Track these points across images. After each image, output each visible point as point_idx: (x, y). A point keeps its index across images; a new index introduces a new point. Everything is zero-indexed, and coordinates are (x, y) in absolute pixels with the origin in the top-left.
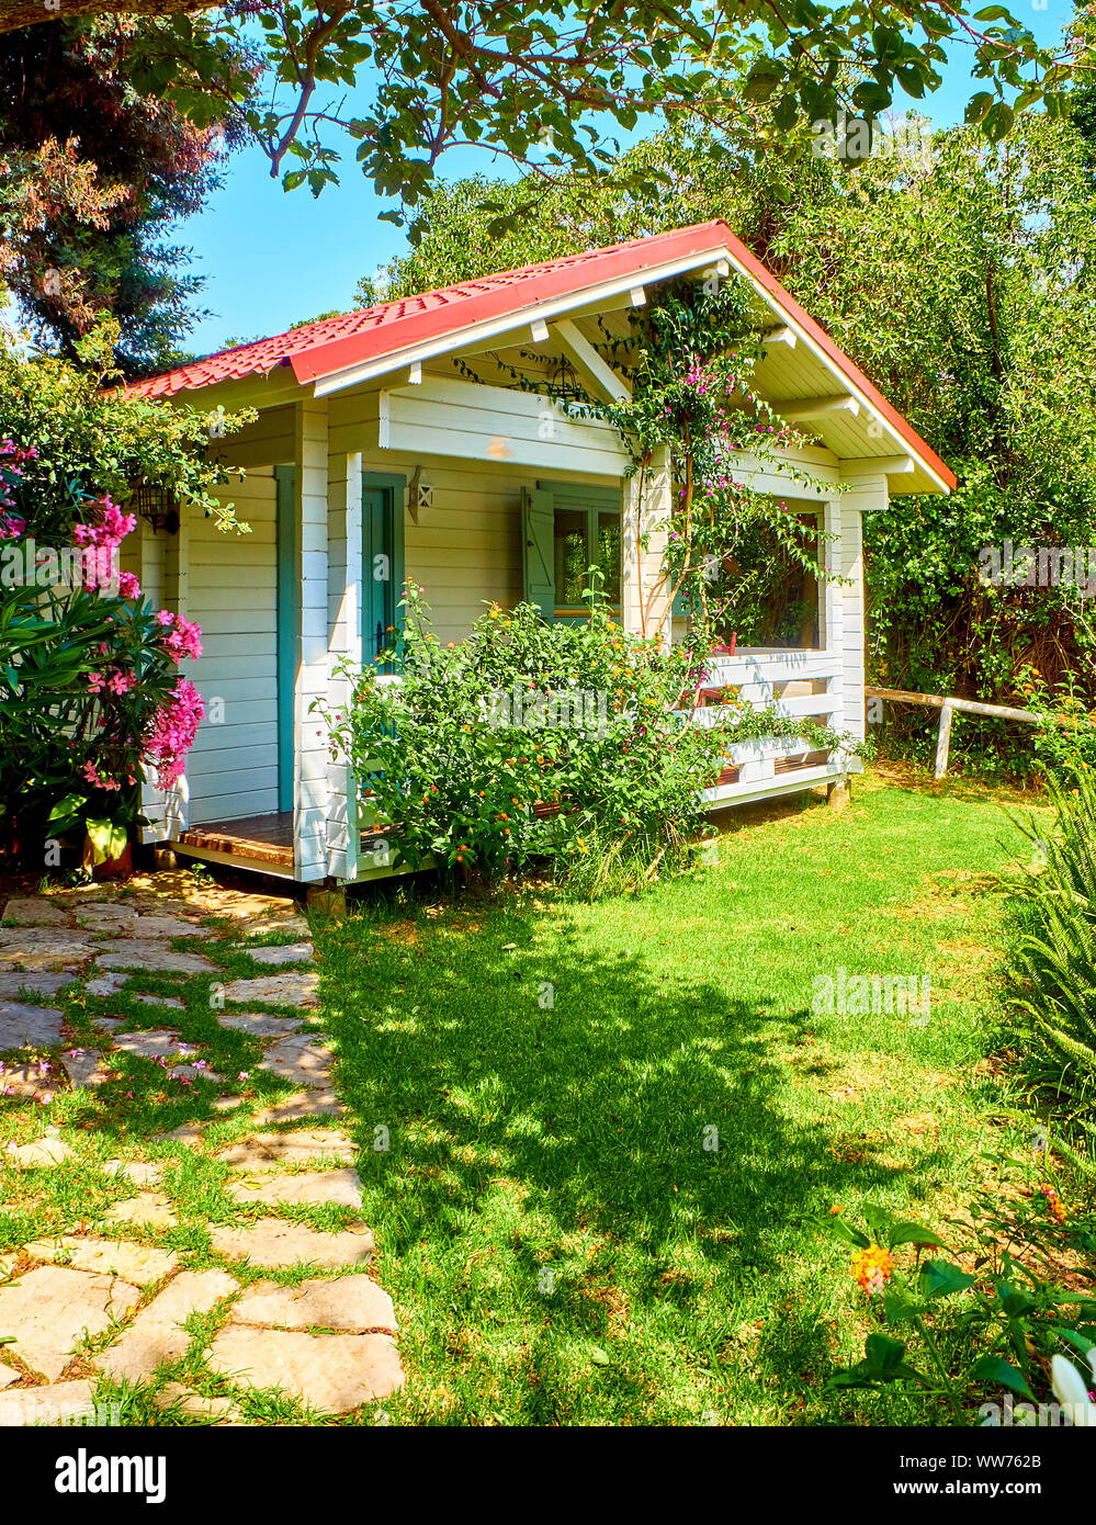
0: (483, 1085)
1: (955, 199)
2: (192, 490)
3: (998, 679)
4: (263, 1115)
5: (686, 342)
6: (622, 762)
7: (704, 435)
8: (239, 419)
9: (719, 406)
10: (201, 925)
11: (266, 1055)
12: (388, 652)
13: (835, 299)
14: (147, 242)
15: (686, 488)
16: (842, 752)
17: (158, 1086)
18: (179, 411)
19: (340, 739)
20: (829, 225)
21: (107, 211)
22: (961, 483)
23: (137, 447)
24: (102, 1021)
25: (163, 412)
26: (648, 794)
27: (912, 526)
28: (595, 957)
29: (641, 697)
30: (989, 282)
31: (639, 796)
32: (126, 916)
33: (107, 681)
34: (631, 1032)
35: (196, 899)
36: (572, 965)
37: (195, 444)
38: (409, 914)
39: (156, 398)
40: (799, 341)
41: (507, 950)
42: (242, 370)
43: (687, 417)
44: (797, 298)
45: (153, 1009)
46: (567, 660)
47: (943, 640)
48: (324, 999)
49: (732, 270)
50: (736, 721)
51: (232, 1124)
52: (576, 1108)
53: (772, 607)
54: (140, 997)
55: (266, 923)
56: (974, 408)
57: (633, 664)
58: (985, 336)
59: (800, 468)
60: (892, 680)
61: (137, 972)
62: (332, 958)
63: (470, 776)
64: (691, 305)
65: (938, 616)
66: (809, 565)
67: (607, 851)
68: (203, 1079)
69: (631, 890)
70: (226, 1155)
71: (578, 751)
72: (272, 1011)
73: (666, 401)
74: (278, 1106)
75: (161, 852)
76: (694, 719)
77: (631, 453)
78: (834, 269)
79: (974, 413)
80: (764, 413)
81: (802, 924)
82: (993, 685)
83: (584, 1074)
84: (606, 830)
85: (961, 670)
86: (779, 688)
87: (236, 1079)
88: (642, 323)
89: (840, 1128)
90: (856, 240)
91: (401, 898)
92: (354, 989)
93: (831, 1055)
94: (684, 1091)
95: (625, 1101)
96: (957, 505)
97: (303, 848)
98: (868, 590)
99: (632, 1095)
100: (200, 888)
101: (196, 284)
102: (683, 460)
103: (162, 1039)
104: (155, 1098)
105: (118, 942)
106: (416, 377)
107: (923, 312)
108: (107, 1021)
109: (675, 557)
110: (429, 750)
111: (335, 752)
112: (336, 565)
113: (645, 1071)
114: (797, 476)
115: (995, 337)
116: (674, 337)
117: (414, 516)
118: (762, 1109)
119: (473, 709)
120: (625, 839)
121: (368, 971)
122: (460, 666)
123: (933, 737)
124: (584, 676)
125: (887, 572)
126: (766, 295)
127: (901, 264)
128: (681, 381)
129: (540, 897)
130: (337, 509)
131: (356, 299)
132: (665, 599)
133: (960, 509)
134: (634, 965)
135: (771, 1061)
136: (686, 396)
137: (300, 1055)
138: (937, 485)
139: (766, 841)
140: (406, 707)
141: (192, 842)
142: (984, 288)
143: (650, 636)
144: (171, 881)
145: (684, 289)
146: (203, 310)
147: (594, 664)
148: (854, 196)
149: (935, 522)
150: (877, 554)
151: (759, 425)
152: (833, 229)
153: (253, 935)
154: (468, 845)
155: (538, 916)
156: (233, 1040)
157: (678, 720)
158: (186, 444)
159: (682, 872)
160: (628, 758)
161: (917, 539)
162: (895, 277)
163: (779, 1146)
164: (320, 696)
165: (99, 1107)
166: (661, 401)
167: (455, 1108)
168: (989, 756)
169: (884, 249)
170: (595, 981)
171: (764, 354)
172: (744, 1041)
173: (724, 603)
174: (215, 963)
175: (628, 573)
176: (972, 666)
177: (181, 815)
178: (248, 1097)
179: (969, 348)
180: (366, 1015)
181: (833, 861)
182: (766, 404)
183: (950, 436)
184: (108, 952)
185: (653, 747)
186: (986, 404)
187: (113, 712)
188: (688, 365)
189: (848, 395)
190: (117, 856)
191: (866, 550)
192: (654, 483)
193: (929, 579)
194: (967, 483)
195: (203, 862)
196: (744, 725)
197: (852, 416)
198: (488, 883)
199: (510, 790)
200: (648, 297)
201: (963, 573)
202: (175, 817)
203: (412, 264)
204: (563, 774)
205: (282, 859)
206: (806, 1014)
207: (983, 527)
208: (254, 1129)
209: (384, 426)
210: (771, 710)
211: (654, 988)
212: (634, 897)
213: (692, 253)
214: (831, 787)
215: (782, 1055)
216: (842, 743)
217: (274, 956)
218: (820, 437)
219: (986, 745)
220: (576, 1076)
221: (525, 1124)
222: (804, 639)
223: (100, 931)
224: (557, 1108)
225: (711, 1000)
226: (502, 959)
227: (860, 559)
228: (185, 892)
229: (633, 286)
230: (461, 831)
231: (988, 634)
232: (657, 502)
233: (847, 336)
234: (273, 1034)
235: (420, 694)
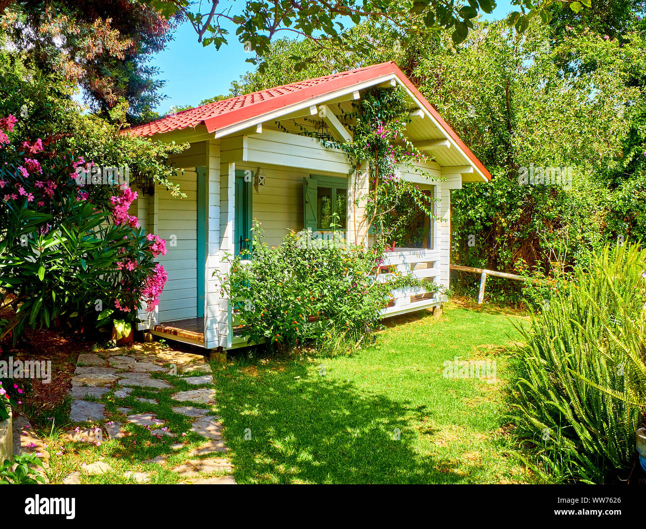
0: (287, 439)
1: (494, 52)
2: (161, 178)
3: (506, 262)
4: (193, 452)
5: (377, 115)
6: (346, 298)
7: (384, 156)
8: (182, 147)
9: (390, 143)
10: (164, 366)
11: (193, 425)
12: (246, 250)
13: (441, 96)
14: (140, 65)
15: (375, 179)
16: (439, 293)
17: (147, 438)
18: (155, 143)
19: (225, 288)
20: (439, 63)
21: (123, 51)
22: (493, 177)
23: (137, 159)
24: (122, 409)
25: (147, 143)
26: (357, 312)
27: (471, 196)
28: (334, 382)
29: (355, 271)
30: (507, 90)
31: (353, 313)
32: (131, 362)
33: (125, 265)
34: (350, 415)
35: (161, 355)
36: (324, 385)
37: (162, 157)
38: (254, 363)
39: (145, 136)
40: (426, 115)
41: (296, 379)
42: (184, 125)
43: (376, 148)
44: (424, 95)
45: (144, 404)
46: (323, 254)
47: (483, 244)
48: (218, 401)
49: (397, 84)
50: (395, 280)
51: (179, 456)
52: (327, 448)
53: (410, 230)
54: (138, 399)
55: (192, 366)
56: (499, 144)
57: (352, 256)
58: (505, 113)
59: (425, 171)
60: (461, 262)
61: (136, 388)
62: (221, 382)
63: (281, 304)
64: (379, 99)
65: (481, 234)
66: (428, 213)
67: (339, 336)
68: (166, 435)
69: (349, 353)
70: (177, 469)
71: (327, 294)
72: (196, 405)
73: (368, 141)
74: (199, 448)
75: (146, 334)
76: (377, 280)
77: (352, 164)
78: (441, 83)
79: (499, 147)
80: (410, 147)
81: (422, 368)
82: (504, 264)
83: (330, 434)
84: (338, 328)
85: (490, 258)
86: (413, 265)
87: (181, 436)
88: (358, 107)
89: (439, 458)
90: (450, 70)
91: (251, 356)
92: (231, 396)
93: (435, 426)
94: (373, 442)
95: (348, 446)
96: (491, 187)
97: (208, 335)
98: (452, 223)
99: (351, 443)
100: (163, 350)
101: (161, 84)
102: (374, 167)
103: (148, 417)
104: (147, 444)
105: (128, 374)
106: (259, 130)
107: (479, 103)
108: (124, 409)
109: (370, 209)
110: (263, 293)
111: (223, 294)
112: (224, 212)
113: (356, 433)
114: (423, 174)
115: (509, 114)
116: (371, 113)
117: (257, 190)
118: (406, 450)
119: (282, 275)
120: (347, 331)
121: (236, 388)
122: (277, 257)
123: (478, 286)
124: (331, 262)
125: (460, 215)
126: (412, 95)
127: (469, 81)
128: (374, 132)
129: (310, 356)
130: (224, 188)
131: (230, 90)
132: (365, 228)
133: (492, 189)
134: (350, 386)
135: (409, 428)
136: (376, 139)
137: (208, 425)
138: (483, 178)
139: (407, 331)
140: (253, 274)
141: (160, 330)
142: (505, 91)
143: (359, 244)
144: (150, 347)
145: (376, 92)
146: (164, 95)
147: (335, 256)
148: (449, 50)
149: (481, 194)
150: (456, 207)
151: (407, 152)
152: (440, 65)
153: (186, 371)
154: (280, 334)
155: (309, 364)
156: (179, 418)
157: (370, 280)
158: (158, 158)
159: (371, 345)
160: (349, 297)
161: (473, 202)
162: (467, 87)
163: (414, 466)
164: (217, 269)
165: (122, 448)
166: (365, 141)
167: (275, 449)
168: (501, 294)
169: (462, 74)
170: (334, 393)
171: (410, 121)
172: (398, 420)
173: (391, 229)
174: (170, 384)
175: (350, 216)
176: (495, 256)
177: (154, 319)
178: (186, 444)
179: (498, 119)
180: (236, 408)
181: (435, 340)
182: (411, 143)
183: (488, 157)
184: (124, 378)
185: (359, 292)
186: (505, 143)
187: (127, 278)
188: (377, 126)
189: (446, 139)
190: (127, 336)
191: (452, 206)
192: (361, 177)
193: (478, 219)
194: (495, 177)
195: (165, 339)
196: (398, 282)
197: (447, 149)
198: (287, 349)
199: (298, 311)
200: (361, 95)
201: (492, 216)
202: (152, 319)
203: (256, 77)
204: (321, 304)
205: (199, 339)
206: (424, 407)
207: (502, 196)
208: (189, 458)
209: (245, 151)
210: (410, 276)
211: (359, 396)
212: (350, 356)
213: (380, 76)
214: (434, 308)
215: (414, 426)
216: (440, 290)
217: (196, 381)
218: (434, 158)
219: (500, 290)
220: (327, 435)
221: (305, 456)
222: (423, 244)
223: (120, 369)
224: (319, 449)
225: (383, 401)
226: (294, 383)
227: (449, 210)
228: (157, 352)
229: (354, 91)
230: (277, 328)
231: (502, 242)
232: (362, 186)
233: (446, 113)
234: (196, 415)
235: (260, 269)
